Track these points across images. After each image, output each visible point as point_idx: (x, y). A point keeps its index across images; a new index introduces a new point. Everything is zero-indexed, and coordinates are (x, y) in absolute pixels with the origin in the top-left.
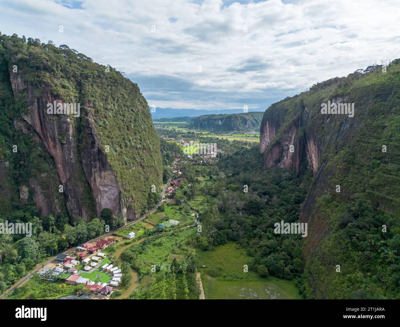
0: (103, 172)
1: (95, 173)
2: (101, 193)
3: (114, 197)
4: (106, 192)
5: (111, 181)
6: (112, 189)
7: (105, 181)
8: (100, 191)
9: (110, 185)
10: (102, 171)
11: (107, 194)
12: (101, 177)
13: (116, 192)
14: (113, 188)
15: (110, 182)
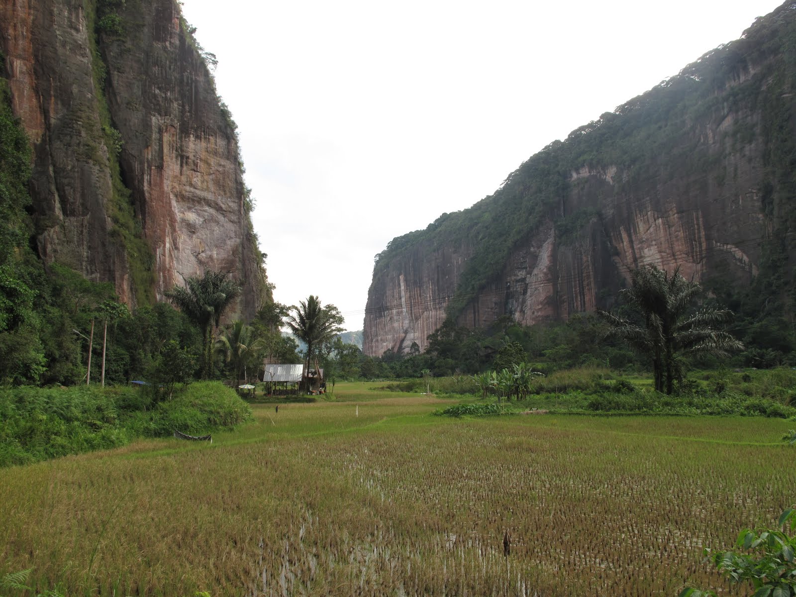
0: (192, 138)
1: (160, 131)
2: (174, 230)
3: (223, 255)
4: (192, 229)
5: (217, 182)
6: (217, 222)
7: (197, 180)
8: (173, 221)
9: (208, 203)
10: (187, 135)
11: (195, 240)
12: (183, 158)
13: (233, 235)
14: (221, 218)
15: (212, 187)
